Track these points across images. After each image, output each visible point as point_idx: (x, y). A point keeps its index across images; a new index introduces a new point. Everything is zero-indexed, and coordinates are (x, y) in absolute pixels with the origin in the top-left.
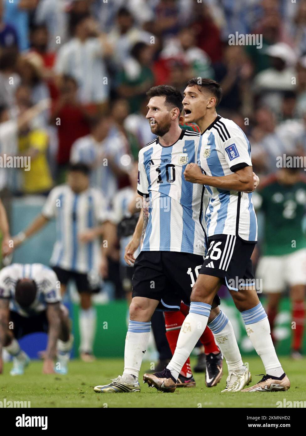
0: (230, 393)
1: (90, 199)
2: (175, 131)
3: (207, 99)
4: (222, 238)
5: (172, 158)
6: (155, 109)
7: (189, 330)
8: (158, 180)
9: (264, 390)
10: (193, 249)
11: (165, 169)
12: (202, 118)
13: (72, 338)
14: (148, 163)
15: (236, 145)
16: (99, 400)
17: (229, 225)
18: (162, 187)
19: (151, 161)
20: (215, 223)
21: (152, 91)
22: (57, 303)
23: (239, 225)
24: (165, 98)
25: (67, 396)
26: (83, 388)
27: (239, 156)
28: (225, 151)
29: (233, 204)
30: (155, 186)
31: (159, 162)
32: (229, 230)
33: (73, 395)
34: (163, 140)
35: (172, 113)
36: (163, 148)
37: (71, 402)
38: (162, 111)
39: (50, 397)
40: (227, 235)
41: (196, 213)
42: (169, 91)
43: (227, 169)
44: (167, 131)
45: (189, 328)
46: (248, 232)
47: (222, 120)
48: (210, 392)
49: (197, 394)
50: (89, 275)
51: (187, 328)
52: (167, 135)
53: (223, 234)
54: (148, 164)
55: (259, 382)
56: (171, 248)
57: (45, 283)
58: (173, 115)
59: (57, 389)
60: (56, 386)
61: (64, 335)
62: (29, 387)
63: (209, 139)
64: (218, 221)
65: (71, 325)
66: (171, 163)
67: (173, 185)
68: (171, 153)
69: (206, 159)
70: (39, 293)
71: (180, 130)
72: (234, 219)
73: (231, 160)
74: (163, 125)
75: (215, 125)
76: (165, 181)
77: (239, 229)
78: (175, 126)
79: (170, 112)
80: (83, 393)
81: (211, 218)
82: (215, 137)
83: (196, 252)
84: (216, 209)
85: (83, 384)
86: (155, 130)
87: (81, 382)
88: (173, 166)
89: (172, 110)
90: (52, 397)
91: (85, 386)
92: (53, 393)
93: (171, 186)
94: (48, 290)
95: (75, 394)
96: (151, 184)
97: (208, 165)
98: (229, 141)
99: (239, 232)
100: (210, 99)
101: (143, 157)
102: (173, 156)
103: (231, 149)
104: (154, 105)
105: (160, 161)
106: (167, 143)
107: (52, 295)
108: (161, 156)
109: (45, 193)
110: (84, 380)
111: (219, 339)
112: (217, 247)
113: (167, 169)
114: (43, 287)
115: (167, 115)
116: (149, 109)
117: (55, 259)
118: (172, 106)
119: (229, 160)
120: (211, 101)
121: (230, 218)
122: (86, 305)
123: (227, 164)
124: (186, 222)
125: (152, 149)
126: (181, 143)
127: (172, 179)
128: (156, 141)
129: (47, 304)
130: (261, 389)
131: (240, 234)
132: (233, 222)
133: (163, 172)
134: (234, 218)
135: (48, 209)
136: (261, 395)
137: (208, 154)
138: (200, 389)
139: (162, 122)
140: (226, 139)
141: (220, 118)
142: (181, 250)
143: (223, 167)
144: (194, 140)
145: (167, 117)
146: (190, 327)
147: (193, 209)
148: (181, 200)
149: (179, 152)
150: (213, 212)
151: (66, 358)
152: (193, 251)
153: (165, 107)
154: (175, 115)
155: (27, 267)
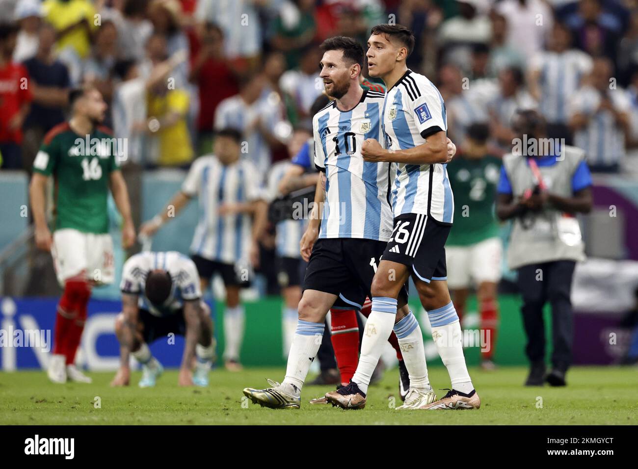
0: (406, 410)
1: (241, 173)
2: (355, 92)
3: (396, 50)
4: (410, 218)
5: (352, 124)
6: (330, 65)
7: (374, 333)
8: (336, 152)
9: (448, 408)
10: (379, 235)
11: (343, 138)
12: (389, 72)
13: (214, 342)
14: (323, 131)
15: (427, 104)
16: (247, 418)
17: (419, 202)
18: (340, 160)
19: (328, 129)
20: (403, 200)
21: (327, 44)
22: (197, 300)
23: (432, 202)
24: (343, 52)
25: (207, 412)
26: (227, 403)
27: (431, 118)
28: (415, 112)
29: (424, 176)
30: (332, 160)
31: (337, 130)
32: (419, 209)
33: (215, 412)
34: (341, 104)
35: (351, 70)
36: (341, 114)
37: (212, 420)
38: (339, 68)
39: (187, 414)
40: (417, 214)
41: (382, 191)
42: (347, 43)
43: (416, 134)
44: (346, 92)
45: (374, 331)
46: (442, 211)
47: (413, 75)
48: (381, 410)
49: (366, 411)
50: (236, 265)
51: (371, 330)
52: (346, 96)
53: (412, 212)
54: (324, 133)
55: (443, 398)
56: (352, 234)
57: (182, 275)
58: (353, 73)
59: (196, 404)
60: (195, 400)
61: (205, 339)
62: (161, 402)
63: (395, 97)
64: (406, 198)
65: (213, 328)
66: (350, 132)
67: (353, 158)
68: (351, 119)
69: (391, 121)
70: (174, 287)
71: (361, 90)
72: (425, 195)
73: (421, 123)
74: (341, 85)
75: (404, 81)
76: (343, 154)
77: (431, 208)
78: (355, 86)
79: (350, 69)
80: (227, 409)
81: (397, 195)
82: (402, 95)
83: (382, 238)
84: (403, 184)
85: (228, 398)
86: (331, 91)
87: (225, 396)
88: (353, 134)
89: (351, 67)
90: (189, 414)
91: (230, 401)
92: (191, 408)
93: (351, 158)
94: (185, 284)
95: (217, 410)
96: (327, 157)
97: (394, 129)
98: (419, 100)
99: (431, 211)
100: (400, 49)
101: (318, 123)
102: (353, 123)
103: (422, 110)
104: (329, 61)
105: (338, 128)
106: (346, 107)
107: (190, 290)
108: (339, 123)
109: (186, 167)
110: (230, 394)
111: (404, 346)
112: (403, 228)
113: (346, 139)
114: (179, 279)
115: (345, 73)
116: (323, 65)
117: (195, 246)
118: (351, 61)
119: (420, 123)
120: (402, 53)
121: (421, 194)
122: (232, 302)
123: (417, 129)
124: (371, 202)
125: (328, 114)
126: (363, 106)
127: (352, 150)
128: (333, 104)
129: (184, 301)
130: (445, 407)
131: (432, 213)
132: (424, 198)
133: (342, 142)
134: (424, 193)
135: (190, 184)
136: (443, 413)
137: (394, 115)
138: (370, 406)
139: (339, 82)
140: (416, 98)
141: (410, 72)
142: (364, 236)
143: (412, 132)
144: (378, 103)
145: (345, 76)
146: (374, 328)
147: (378, 185)
148: (364, 175)
149: (360, 117)
150: (399, 187)
151: (207, 366)
152: (378, 237)
153: (344, 63)
154: (356, 73)
155: (161, 256)
